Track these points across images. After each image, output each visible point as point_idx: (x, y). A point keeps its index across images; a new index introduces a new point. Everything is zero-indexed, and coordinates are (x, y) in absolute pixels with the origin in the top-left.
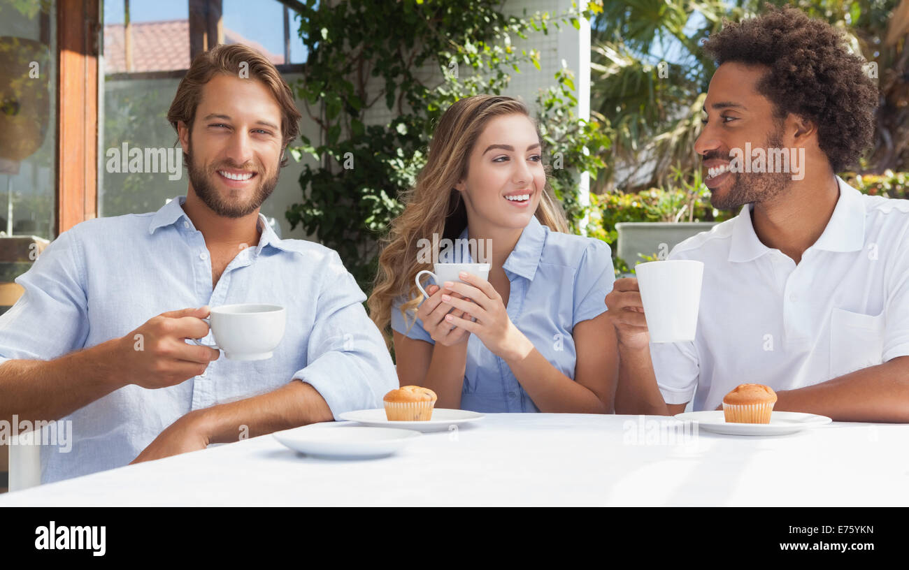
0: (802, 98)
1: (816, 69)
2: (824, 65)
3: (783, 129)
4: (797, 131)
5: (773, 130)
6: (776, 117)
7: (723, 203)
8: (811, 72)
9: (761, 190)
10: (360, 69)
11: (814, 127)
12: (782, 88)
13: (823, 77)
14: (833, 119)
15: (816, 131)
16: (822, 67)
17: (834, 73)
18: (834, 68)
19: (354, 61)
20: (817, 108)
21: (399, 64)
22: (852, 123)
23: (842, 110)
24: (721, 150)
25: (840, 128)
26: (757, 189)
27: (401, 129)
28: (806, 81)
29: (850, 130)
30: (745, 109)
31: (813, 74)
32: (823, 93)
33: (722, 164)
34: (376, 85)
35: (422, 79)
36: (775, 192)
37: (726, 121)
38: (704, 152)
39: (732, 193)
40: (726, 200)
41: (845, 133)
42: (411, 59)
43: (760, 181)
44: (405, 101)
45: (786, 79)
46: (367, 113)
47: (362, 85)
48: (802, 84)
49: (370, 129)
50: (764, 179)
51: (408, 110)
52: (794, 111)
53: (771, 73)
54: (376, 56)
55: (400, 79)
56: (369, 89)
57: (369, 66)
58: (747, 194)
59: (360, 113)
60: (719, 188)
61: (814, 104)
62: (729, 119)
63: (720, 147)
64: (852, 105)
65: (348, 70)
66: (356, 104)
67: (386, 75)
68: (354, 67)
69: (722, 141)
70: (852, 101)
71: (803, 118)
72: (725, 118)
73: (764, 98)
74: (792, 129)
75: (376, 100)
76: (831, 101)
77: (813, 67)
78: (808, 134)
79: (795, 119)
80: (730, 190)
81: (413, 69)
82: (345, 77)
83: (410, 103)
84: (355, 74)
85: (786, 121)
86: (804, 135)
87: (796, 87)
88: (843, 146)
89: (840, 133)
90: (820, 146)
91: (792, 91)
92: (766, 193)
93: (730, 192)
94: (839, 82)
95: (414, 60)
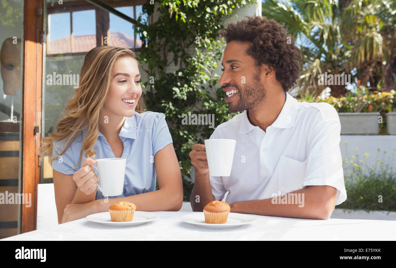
0: (268, 56)
1: (273, 42)
2: (276, 40)
3: (260, 72)
4: (266, 72)
5: (255, 72)
6: (256, 66)
7: (235, 109)
8: (270, 44)
9: (252, 102)
10: (164, 49)
11: (274, 70)
12: (258, 52)
13: (276, 46)
14: (282, 65)
15: (275, 72)
16: (276, 41)
17: (281, 44)
18: (281, 42)
19: (162, 46)
20: (275, 60)
21: (180, 47)
22: (290, 68)
23: (285, 61)
24: (231, 83)
25: (285, 70)
26: (250, 101)
27: (180, 74)
28: (268, 48)
29: (290, 71)
30: (242, 62)
31: (272, 45)
32: (277, 53)
33: (232, 89)
34: (171, 56)
35: (190, 53)
36: (258, 102)
37: (233, 69)
38: (224, 84)
39: (239, 104)
40: (236, 108)
41: (288, 72)
42: (184, 45)
43: (251, 97)
44: (183, 63)
45: (260, 48)
46: (168, 68)
47: (165, 56)
48: (267, 49)
49: (168, 75)
50: (253, 96)
51: (184, 66)
52: (264, 63)
53: (252, 45)
54: (170, 44)
55: (180, 54)
56: (168, 58)
57: (168, 48)
58: (246, 104)
59: (165, 68)
60: (232, 102)
61: (273, 58)
62: (234, 68)
63: (231, 81)
64: (290, 59)
65: (159, 50)
66: (162, 65)
67: (174, 52)
68: (161, 49)
69: (231, 78)
70: (291, 57)
71: (268, 66)
72: (232, 66)
73: (250, 57)
74: (264, 71)
75: (171, 62)
76: (281, 57)
77: (272, 41)
78: (272, 73)
79: (265, 67)
80: (238, 102)
81: (186, 49)
82: (158, 53)
83: (185, 63)
84: (162, 52)
85: (261, 68)
86: (270, 74)
87: (265, 51)
88: (287, 79)
89: (286, 72)
90: (276, 79)
91: (263, 53)
92: (254, 103)
93: (238, 103)
94: (284, 48)
95: (186, 45)
